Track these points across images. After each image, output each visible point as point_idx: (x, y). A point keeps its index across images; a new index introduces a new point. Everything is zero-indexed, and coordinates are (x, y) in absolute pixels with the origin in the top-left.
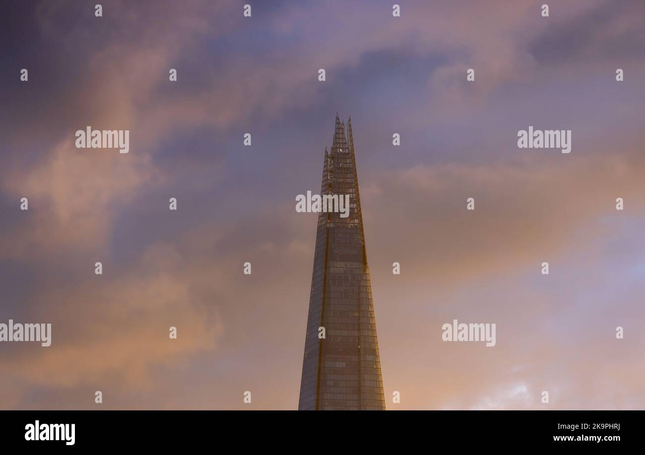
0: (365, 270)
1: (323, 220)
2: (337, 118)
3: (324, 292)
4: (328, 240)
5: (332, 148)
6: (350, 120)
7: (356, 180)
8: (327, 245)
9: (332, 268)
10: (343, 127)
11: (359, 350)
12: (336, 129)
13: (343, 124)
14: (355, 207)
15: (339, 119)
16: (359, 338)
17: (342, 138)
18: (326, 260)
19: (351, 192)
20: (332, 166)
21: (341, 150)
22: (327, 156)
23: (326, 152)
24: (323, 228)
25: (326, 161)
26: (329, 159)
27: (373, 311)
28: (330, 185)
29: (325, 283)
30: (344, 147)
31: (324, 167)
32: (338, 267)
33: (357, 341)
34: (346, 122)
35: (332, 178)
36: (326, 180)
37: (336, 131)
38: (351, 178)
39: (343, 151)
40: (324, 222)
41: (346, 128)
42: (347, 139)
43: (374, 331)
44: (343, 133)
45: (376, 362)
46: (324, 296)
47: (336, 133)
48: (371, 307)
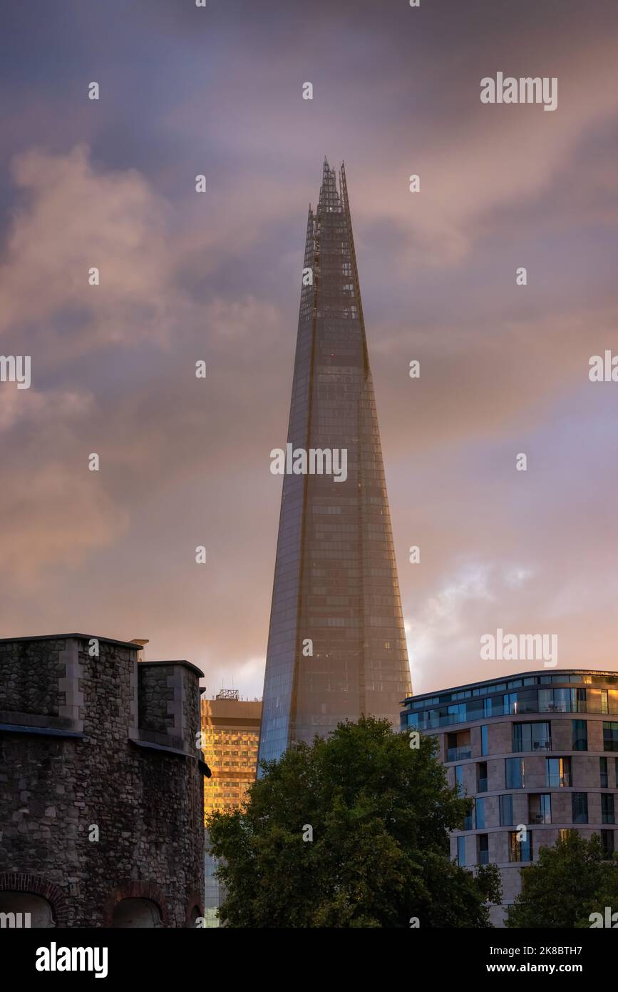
0: (366, 378)
1: (307, 308)
2: (326, 164)
3: (310, 408)
4: (314, 335)
5: (319, 205)
6: (343, 167)
7: (353, 251)
8: (314, 343)
9: (321, 375)
10: (333, 176)
11: (359, 491)
12: (324, 179)
13: (334, 173)
14: (351, 289)
15: (328, 165)
16: (359, 473)
17: (333, 192)
18: (312, 365)
19: (346, 268)
20: (319, 232)
21: (331, 209)
22: (311, 217)
23: (311, 212)
24: (308, 318)
25: (310, 225)
26: (314, 222)
27: (379, 436)
28: (317, 259)
29: (311, 397)
30: (335, 204)
31: (308, 233)
32: (330, 374)
33: (356, 478)
34: (338, 170)
35: (318, 248)
36: (311, 251)
37: (324, 182)
38: (346, 248)
39: (333, 209)
40: (309, 311)
41: (338, 177)
42: (339, 193)
43: (379, 462)
44: (334, 185)
45: (383, 506)
46: (310, 415)
47: (324, 185)
48: (375, 430)
